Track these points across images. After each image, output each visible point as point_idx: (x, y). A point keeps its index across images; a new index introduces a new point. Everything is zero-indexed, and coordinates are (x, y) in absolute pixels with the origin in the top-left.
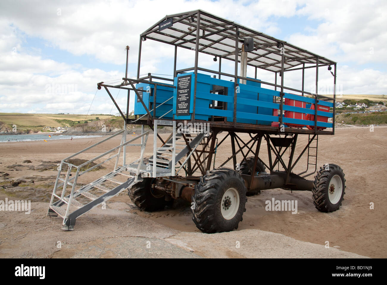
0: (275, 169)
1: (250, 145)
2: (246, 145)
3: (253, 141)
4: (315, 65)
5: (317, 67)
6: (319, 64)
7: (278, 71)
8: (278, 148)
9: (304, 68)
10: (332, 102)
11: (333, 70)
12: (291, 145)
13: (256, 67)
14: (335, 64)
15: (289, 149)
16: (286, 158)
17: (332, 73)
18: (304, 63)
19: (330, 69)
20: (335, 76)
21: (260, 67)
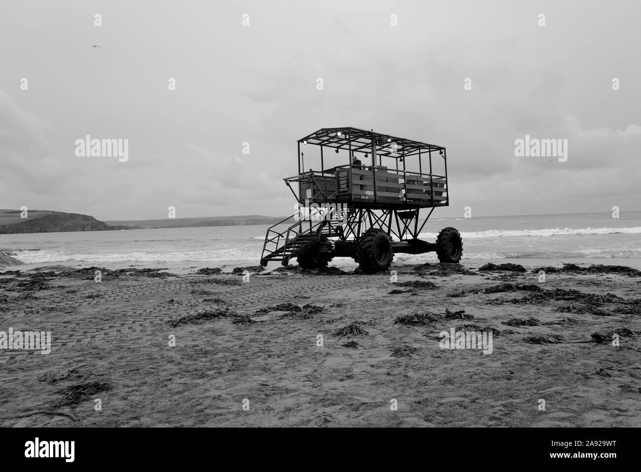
0: (404, 238)
1: (383, 219)
2: (379, 219)
3: (385, 215)
4: (428, 150)
5: (430, 152)
6: (431, 150)
7: (398, 157)
8: (404, 220)
9: (420, 153)
10: (445, 179)
11: (443, 154)
12: (415, 216)
13: (380, 155)
14: (444, 149)
15: (414, 220)
16: (412, 227)
17: (443, 156)
18: (420, 149)
19: (441, 153)
20: (445, 159)
21: (383, 155)
